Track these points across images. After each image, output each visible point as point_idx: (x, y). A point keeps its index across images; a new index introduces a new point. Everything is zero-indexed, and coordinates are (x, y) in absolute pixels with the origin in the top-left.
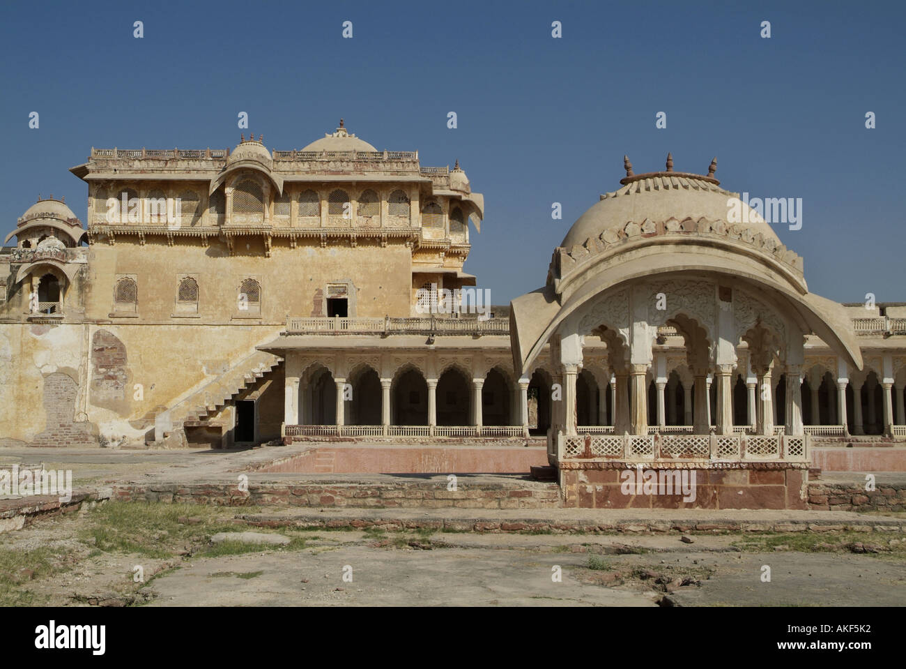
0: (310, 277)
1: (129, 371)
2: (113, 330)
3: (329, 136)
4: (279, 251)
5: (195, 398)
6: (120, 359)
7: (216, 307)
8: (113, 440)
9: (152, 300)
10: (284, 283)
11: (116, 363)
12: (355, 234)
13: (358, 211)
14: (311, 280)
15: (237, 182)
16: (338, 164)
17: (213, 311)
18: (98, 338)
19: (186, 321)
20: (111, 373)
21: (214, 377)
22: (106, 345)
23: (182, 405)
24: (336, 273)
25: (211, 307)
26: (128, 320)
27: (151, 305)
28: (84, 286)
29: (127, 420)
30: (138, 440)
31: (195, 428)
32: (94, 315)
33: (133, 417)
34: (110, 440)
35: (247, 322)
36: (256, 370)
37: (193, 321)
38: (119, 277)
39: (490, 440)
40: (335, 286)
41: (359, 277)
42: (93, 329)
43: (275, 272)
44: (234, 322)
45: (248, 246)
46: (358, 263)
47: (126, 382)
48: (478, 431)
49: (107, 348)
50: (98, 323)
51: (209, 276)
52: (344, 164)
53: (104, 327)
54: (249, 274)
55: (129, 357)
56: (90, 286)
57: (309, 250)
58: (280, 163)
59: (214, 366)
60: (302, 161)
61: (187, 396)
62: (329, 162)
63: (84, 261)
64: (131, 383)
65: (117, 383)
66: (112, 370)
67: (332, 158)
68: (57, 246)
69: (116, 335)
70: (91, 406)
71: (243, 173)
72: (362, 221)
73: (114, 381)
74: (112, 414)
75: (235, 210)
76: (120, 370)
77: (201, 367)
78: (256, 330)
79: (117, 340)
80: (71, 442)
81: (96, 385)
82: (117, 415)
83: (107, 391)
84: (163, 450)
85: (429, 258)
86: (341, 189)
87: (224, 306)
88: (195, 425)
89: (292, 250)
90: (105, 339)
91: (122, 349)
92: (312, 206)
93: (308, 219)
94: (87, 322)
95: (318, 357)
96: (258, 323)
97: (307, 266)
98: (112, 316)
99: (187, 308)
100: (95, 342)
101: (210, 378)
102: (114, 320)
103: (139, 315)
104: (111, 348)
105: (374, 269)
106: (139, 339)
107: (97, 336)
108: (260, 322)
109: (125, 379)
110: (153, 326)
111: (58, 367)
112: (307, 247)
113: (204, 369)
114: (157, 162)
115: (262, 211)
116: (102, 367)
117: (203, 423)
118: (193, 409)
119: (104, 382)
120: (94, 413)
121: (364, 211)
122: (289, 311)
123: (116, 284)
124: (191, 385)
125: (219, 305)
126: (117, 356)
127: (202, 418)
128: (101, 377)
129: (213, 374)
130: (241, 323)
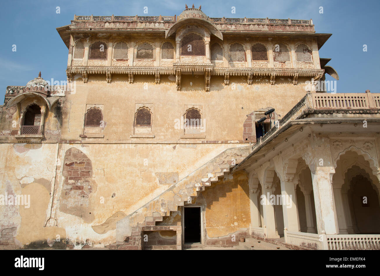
0: (241, 107)
1: (94, 182)
2: (85, 150)
4: (215, 87)
5: (153, 205)
6: (86, 172)
7: (167, 129)
8: (78, 243)
9: (115, 124)
10: (221, 111)
11: (83, 175)
12: (275, 73)
13: (274, 58)
14: (242, 108)
15: (185, 33)
17: (164, 132)
18: (70, 155)
19: (141, 140)
20: (79, 184)
21: (165, 187)
22: (76, 161)
23: (140, 211)
24: (261, 103)
25: (163, 129)
26: (95, 140)
27: (114, 128)
28: (60, 114)
29: (90, 225)
30: (100, 243)
31: (152, 231)
32: (68, 136)
33: (96, 222)
34: (75, 244)
35: (192, 141)
36: (205, 180)
37: (147, 141)
38: (88, 107)
40: (261, 113)
42: (67, 147)
43: (213, 103)
44: (182, 141)
45: (191, 83)
46: (277, 96)
47: (91, 192)
49: (76, 162)
50: (70, 142)
51: (161, 105)
52: (261, 26)
53: (75, 146)
54: (193, 104)
55: (94, 170)
56: (66, 114)
59: (164, 178)
60: (230, 24)
61: (144, 204)
62: (250, 25)
63: (63, 95)
64: (95, 192)
65: (83, 193)
66: (79, 181)
67: (252, 23)
68: (43, 83)
70: (61, 213)
71: (189, 27)
72: (278, 65)
73: (81, 191)
74: (77, 219)
75: (183, 53)
76: (87, 181)
77: (155, 179)
78: (200, 147)
79: (85, 156)
81: (66, 194)
82: (82, 220)
83: (74, 199)
86: (259, 43)
87: (174, 129)
88: (152, 229)
90: (75, 156)
91: (89, 163)
92: (239, 54)
93: (237, 63)
94: (61, 141)
96: (201, 142)
97: (237, 98)
98: (82, 137)
99: (142, 130)
100: (66, 158)
101: (163, 188)
102: (84, 141)
103: (103, 136)
104: (80, 163)
106: (104, 155)
107: (69, 152)
108: (202, 142)
109: (91, 189)
110: (115, 145)
111: (35, 179)
113: (157, 180)
115: (204, 54)
116: (71, 179)
117: (159, 227)
118: (149, 213)
119: (73, 192)
120: (64, 218)
121: (279, 59)
122: (226, 132)
123: (85, 112)
124: (147, 194)
125: (169, 128)
126: (84, 170)
127: (157, 223)
128: (69, 187)
129: (166, 183)
130: (188, 142)
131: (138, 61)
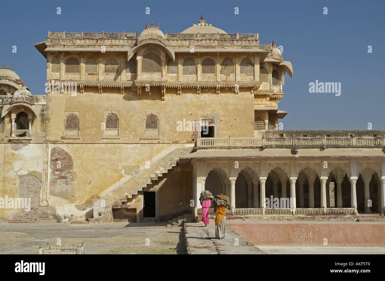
0: (190, 113)
1: (75, 173)
2: (64, 147)
3: (195, 25)
4: (170, 97)
5: (118, 191)
6: (68, 166)
7: (130, 132)
8: (65, 218)
9: (89, 128)
10: (174, 117)
11: (66, 168)
12: (220, 86)
13: (221, 71)
14: (191, 114)
15: (144, 52)
16: (208, 41)
17: (128, 134)
18: (54, 152)
19: (111, 141)
20: (64, 175)
21: (130, 177)
22: (60, 157)
23: (111, 194)
24: (207, 110)
25: (127, 132)
26: (74, 141)
27: (88, 131)
28: (44, 119)
29: (74, 205)
30: (81, 217)
31: (119, 209)
32: (52, 138)
33: (77, 203)
34: (63, 218)
35: (150, 141)
36: (158, 172)
37: (115, 141)
38: (67, 114)
39: (333, 217)
40: (206, 118)
41: (221, 112)
42: (51, 146)
43: (168, 110)
44: (142, 141)
45: (150, 93)
46: (221, 104)
47: (73, 180)
48: (325, 211)
49: (60, 158)
50: (54, 142)
51: (126, 112)
52: (212, 41)
53: (58, 145)
54: (151, 111)
55: (75, 164)
56: (48, 119)
57: (189, 96)
58: (171, 41)
59: (129, 170)
60: (185, 40)
61: (113, 189)
62: (202, 40)
63: (44, 103)
64: (76, 180)
65: (67, 181)
66: (64, 172)
67: (204, 38)
68: (27, 94)
69: (66, 150)
70: (51, 196)
71: (148, 47)
72: (224, 77)
73: (65, 180)
74: (64, 201)
75: (143, 71)
76: (69, 172)
77: (121, 170)
78: (156, 146)
79: (67, 153)
80: (38, 219)
81: (53, 182)
82: (68, 202)
83: (61, 186)
84: (99, 223)
85: (259, 101)
86: (209, 57)
87: (136, 132)
88: (119, 207)
89: (179, 96)
90: (59, 153)
91: (70, 159)
92: (191, 68)
93: (188, 76)
94: (47, 142)
95: (218, 163)
96: (157, 142)
97: (188, 106)
98: (63, 138)
99: (112, 133)
100: (52, 155)
101: (127, 178)
102: (65, 141)
103: (80, 137)
104: (63, 159)
105: (231, 108)
106: (81, 152)
107: (54, 150)
108: (159, 142)
109: (72, 178)
110: (90, 145)
111: (28, 171)
112: (188, 94)
113: (123, 172)
114: (91, 41)
115: (161, 71)
116: (57, 171)
117: (124, 206)
118: (117, 197)
119: (59, 181)
120: (52, 200)
121: (225, 71)
122: (177, 134)
123: (65, 118)
124: (115, 182)
125: (132, 131)
126: (67, 164)
127: (123, 203)
128: (57, 177)
129: (129, 174)
130: (146, 142)
131: (106, 75)
